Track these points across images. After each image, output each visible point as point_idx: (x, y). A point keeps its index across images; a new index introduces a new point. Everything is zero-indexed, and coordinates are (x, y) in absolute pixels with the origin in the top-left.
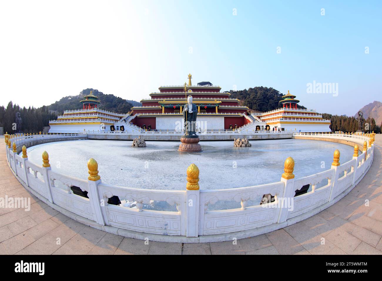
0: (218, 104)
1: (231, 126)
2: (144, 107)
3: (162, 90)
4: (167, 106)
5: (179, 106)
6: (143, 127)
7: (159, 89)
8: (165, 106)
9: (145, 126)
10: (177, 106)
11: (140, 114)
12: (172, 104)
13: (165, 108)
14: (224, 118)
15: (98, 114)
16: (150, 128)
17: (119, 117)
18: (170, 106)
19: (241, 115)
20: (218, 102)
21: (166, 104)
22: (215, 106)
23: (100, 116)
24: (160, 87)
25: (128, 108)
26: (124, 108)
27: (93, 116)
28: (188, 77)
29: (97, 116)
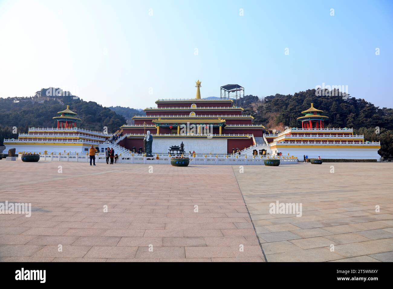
0: (221, 123)
1: (233, 150)
2: (136, 126)
3: (160, 104)
4: (163, 126)
5: (177, 126)
6: (133, 149)
7: (156, 103)
8: (160, 126)
9: (135, 148)
10: (174, 126)
11: (130, 134)
12: (168, 124)
13: (160, 128)
14: (227, 140)
15: (79, 134)
16: (142, 150)
17: (104, 138)
18: (165, 126)
19: (249, 136)
20: (222, 121)
21: (162, 124)
22: (218, 126)
23: (82, 136)
24: (157, 100)
25: (118, 124)
26: (112, 124)
27: (74, 136)
28: (195, 85)
29: (78, 136)
